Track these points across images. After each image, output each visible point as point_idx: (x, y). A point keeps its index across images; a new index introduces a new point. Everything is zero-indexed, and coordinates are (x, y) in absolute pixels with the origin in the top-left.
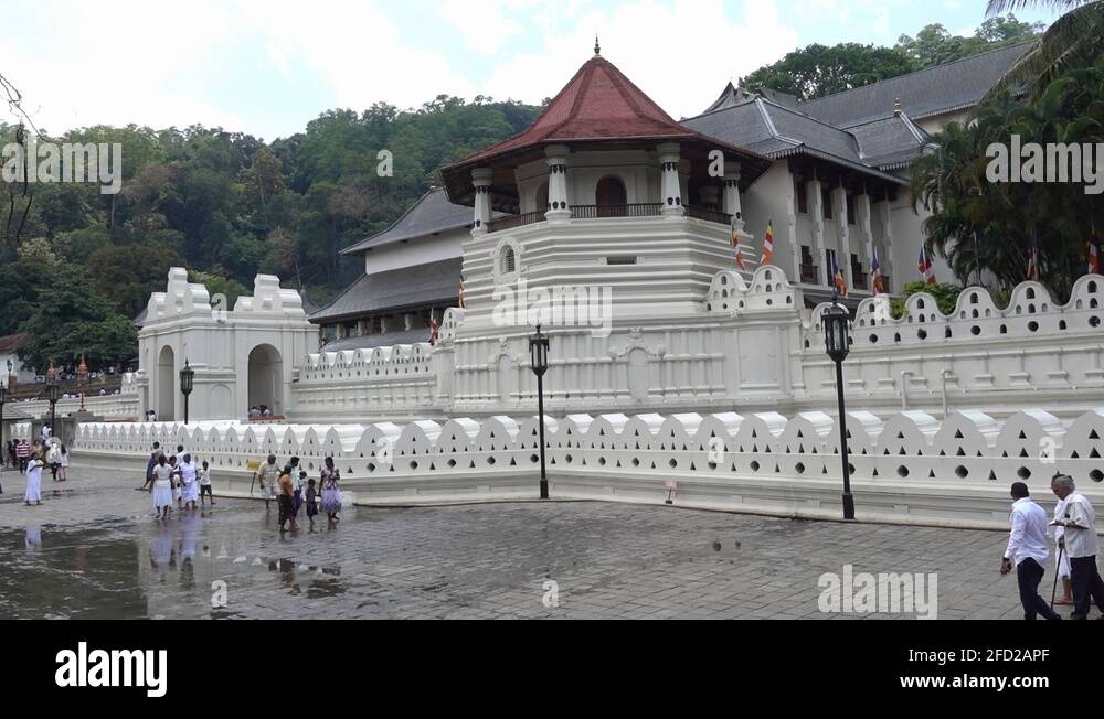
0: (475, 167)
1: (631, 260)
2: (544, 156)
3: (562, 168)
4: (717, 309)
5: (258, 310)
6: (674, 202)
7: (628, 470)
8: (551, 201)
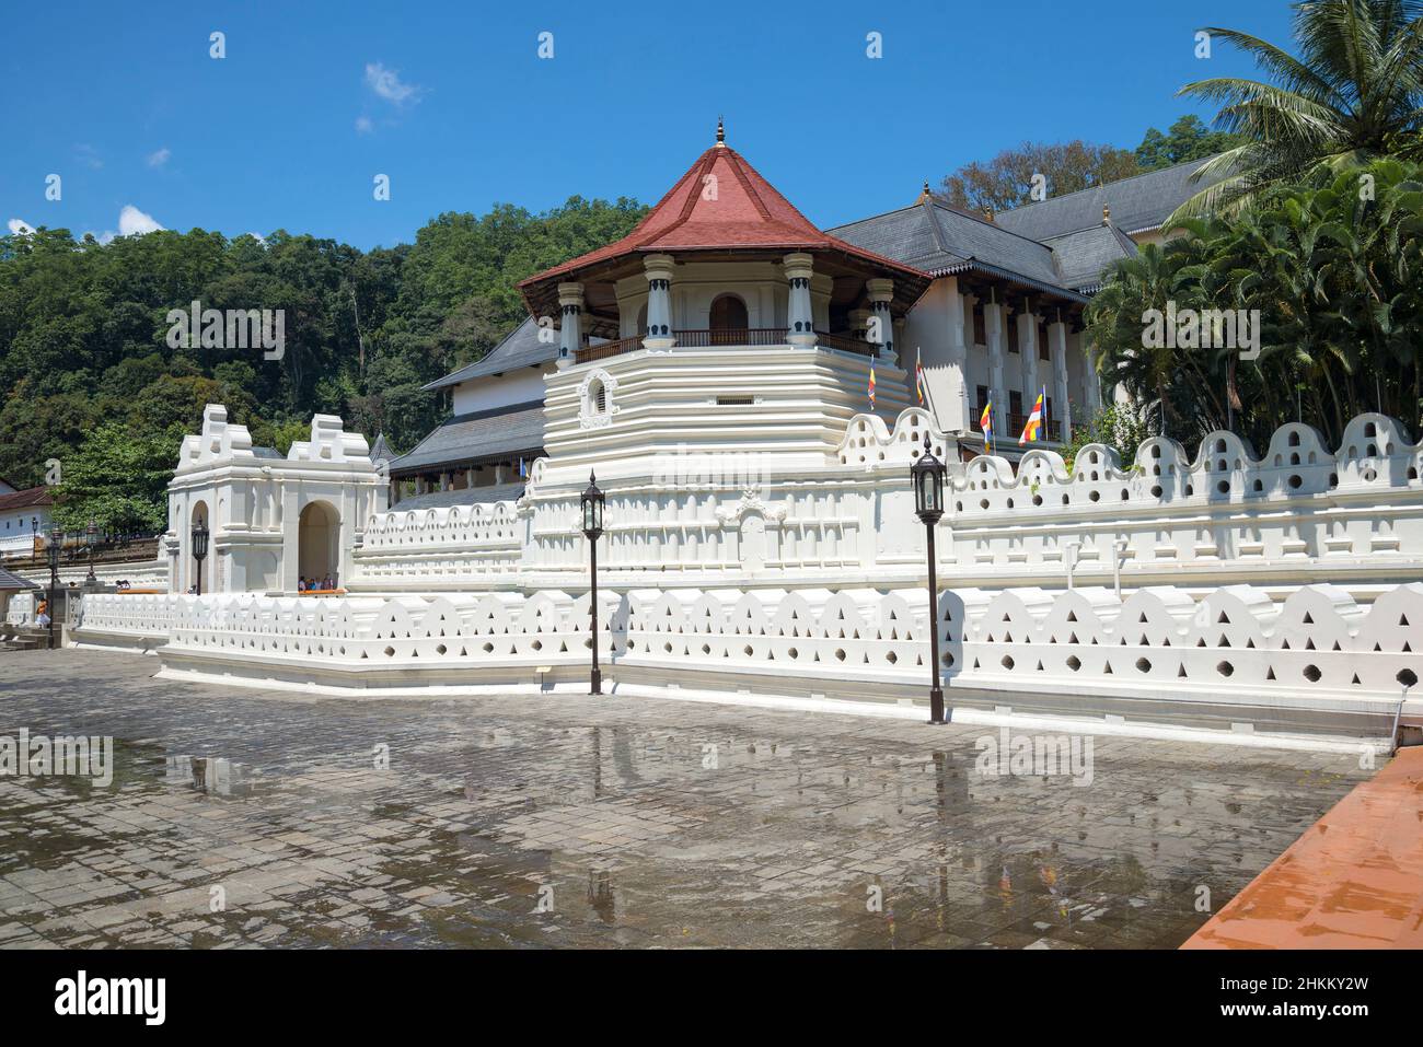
0: (561, 282)
1: (749, 401)
2: (643, 269)
3: (664, 284)
4: (854, 463)
5: (316, 458)
6: (803, 328)
7: (698, 660)
8: (650, 324)
